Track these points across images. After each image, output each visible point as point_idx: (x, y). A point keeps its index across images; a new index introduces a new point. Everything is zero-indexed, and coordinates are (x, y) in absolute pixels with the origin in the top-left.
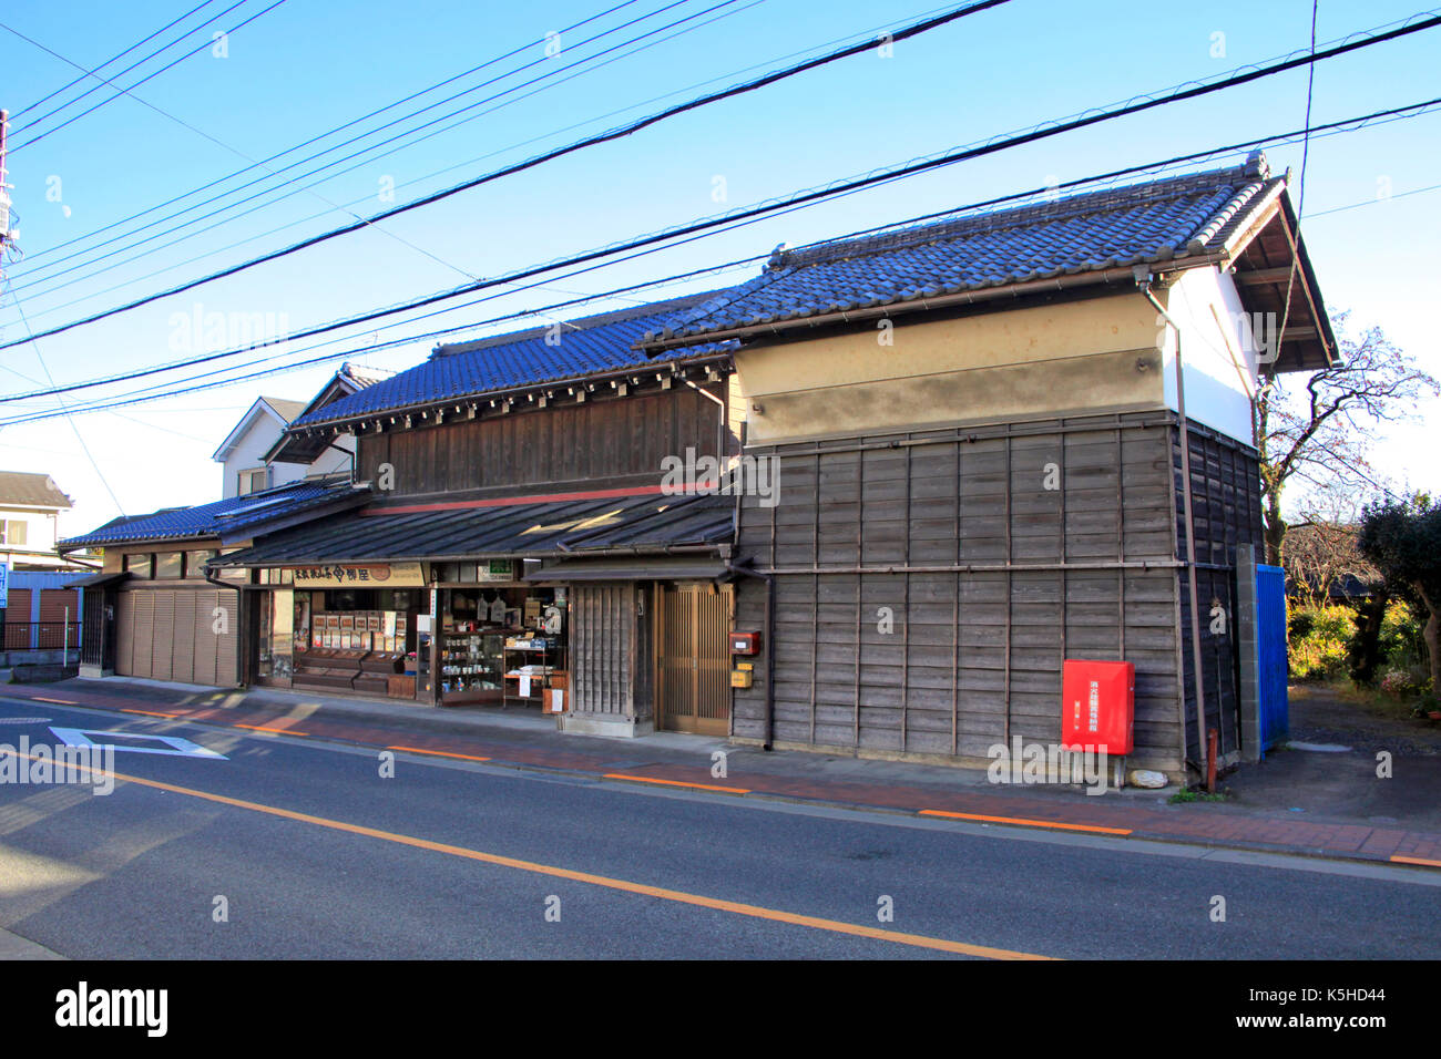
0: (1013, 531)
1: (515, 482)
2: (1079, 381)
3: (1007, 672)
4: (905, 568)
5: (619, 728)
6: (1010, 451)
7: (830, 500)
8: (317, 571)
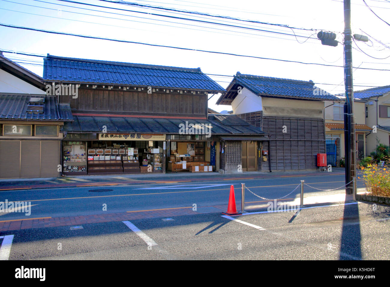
0: (305, 134)
3: (305, 156)
6: (304, 122)
8: (114, 135)
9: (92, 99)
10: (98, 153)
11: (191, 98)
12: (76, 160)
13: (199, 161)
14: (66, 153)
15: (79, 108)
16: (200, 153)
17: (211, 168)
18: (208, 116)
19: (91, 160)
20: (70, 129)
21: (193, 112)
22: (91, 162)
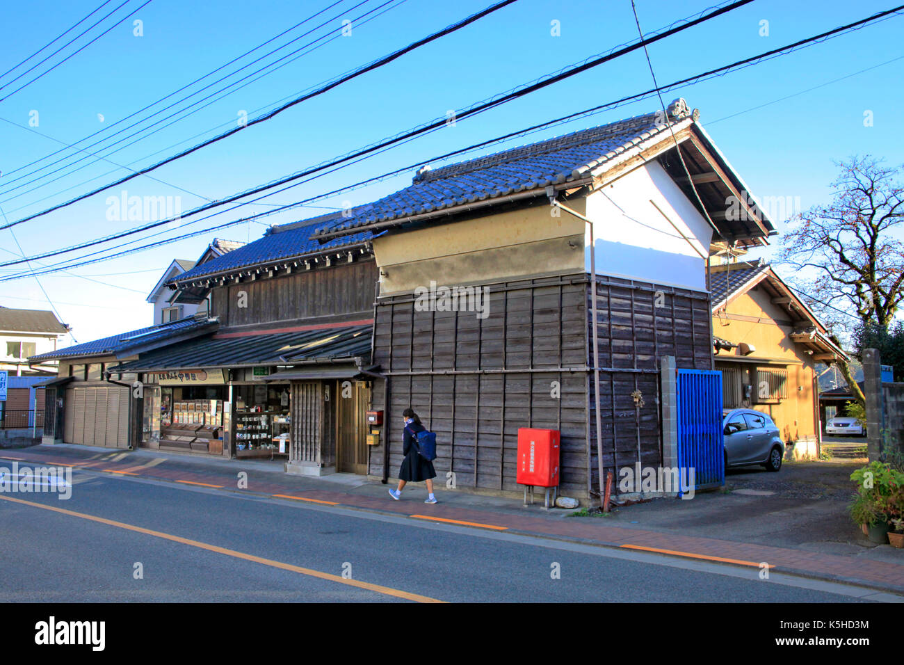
0: (507, 348)
1: (296, 317)
2: (543, 255)
3: (502, 436)
4: (453, 371)
5: (312, 470)
6: (506, 300)
7: (418, 330)
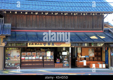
8: (37, 44)
9: (25, 21)
10: (28, 55)
11: (92, 18)
12: (14, 59)
13: (98, 60)
14: (8, 55)
15: (17, 27)
16: (98, 55)
17: (104, 66)
18: (104, 29)
19: (23, 60)
20: (9, 40)
21: (93, 27)
22: (23, 61)
